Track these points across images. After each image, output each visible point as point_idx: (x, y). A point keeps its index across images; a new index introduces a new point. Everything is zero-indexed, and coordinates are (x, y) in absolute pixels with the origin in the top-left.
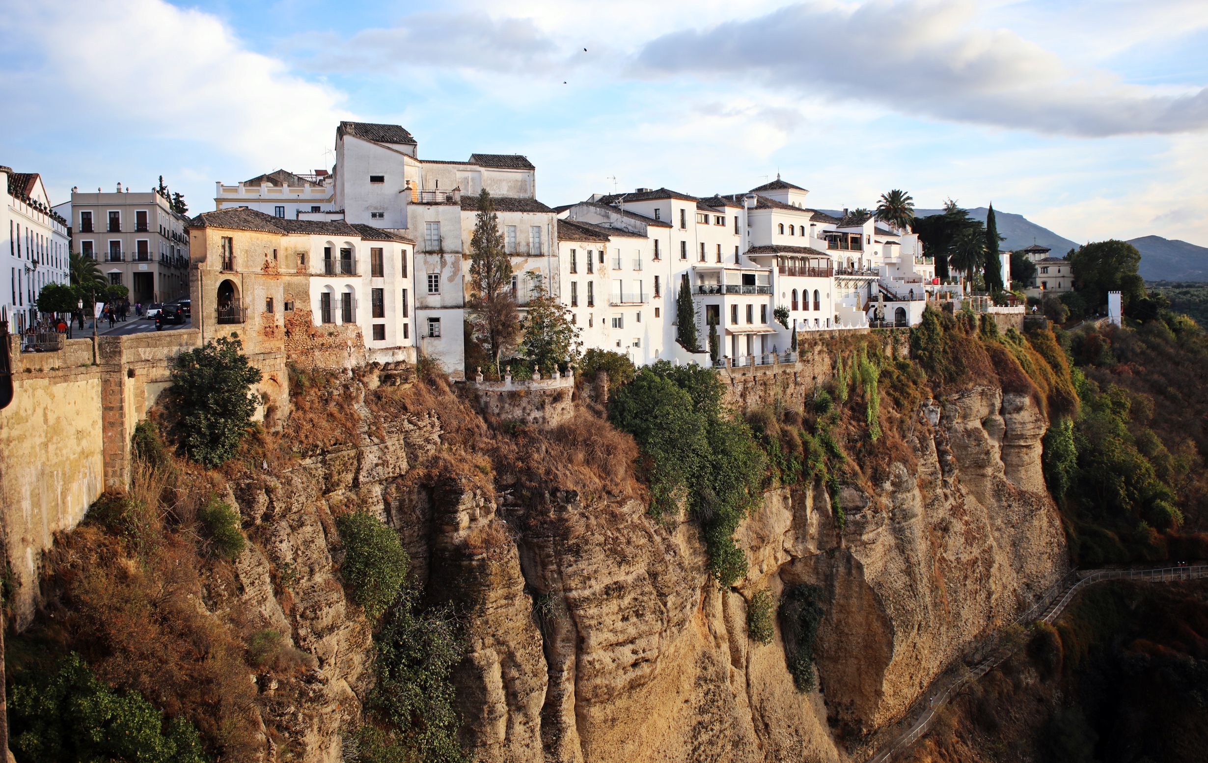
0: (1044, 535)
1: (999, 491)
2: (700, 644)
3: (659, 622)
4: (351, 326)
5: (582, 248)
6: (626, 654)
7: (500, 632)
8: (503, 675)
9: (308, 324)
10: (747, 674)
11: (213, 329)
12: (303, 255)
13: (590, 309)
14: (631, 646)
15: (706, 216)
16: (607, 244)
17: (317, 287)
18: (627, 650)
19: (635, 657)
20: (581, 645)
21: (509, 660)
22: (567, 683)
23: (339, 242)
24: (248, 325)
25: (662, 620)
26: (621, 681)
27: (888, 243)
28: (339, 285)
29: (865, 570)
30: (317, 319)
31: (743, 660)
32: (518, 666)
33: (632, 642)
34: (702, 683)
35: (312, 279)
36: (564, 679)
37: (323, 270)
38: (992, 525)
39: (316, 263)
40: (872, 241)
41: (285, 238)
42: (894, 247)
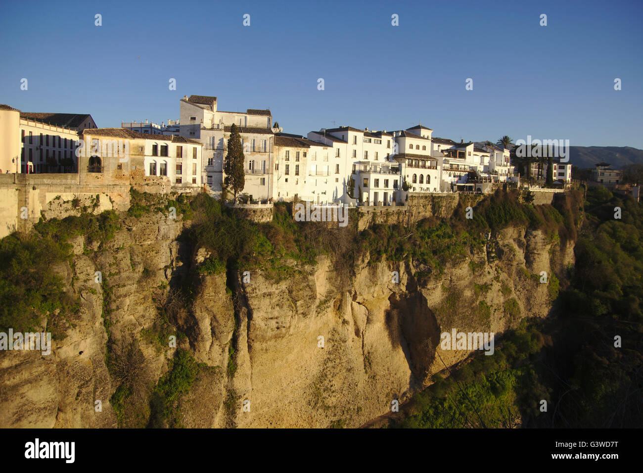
0: (544, 296)
1: (520, 273)
2: (332, 325)
3: (291, 312)
4: (164, 177)
5: (293, 151)
6: (273, 323)
7: (209, 306)
8: (211, 324)
9: (143, 175)
10: (363, 341)
11: (86, 174)
12: (142, 148)
13: (297, 177)
14: (276, 320)
15: (370, 139)
16: (309, 149)
17: (148, 160)
18: (273, 322)
19: (277, 325)
20: (250, 316)
21: (214, 319)
22: (243, 332)
23: (161, 143)
24: (105, 173)
25: (292, 311)
26: (270, 334)
27: (483, 156)
28: (160, 160)
29: (428, 301)
30: (147, 173)
31: (361, 334)
32: (217, 322)
33: (277, 318)
34: (331, 341)
35: (145, 157)
36: (241, 330)
37: (151, 154)
38: (515, 289)
39: (149, 150)
40: (472, 154)
41: (133, 140)
42: (485, 158)
